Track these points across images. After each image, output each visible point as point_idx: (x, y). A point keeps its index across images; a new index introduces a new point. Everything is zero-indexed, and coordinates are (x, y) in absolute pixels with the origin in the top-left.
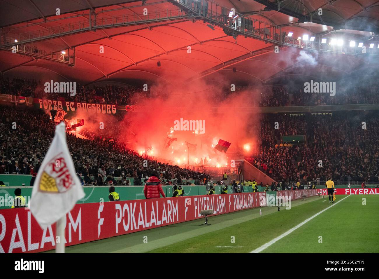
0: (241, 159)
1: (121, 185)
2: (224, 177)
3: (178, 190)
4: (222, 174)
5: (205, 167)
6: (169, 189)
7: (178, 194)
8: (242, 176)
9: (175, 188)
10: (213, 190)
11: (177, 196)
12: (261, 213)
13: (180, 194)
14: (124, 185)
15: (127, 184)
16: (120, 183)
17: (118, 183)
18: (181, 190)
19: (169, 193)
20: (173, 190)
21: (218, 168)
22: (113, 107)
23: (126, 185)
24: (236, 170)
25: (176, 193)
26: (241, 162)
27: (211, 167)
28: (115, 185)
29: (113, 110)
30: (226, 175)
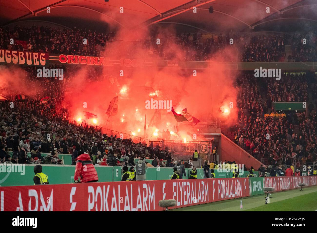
0: (217, 133)
1: (50, 164)
2: (195, 156)
3: (129, 173)
4: (190, 152)
5: (166, 143)
6: (117, 170)
7: (129, 178)
8: (218, 156)
9: (125, 169)
10: (177, 173)
11: (127, 181)
12: (242, 206)
13: (131, 178)
14: (54, 163)
15: (59, 162)
16: (49, 161)
17: (46, 161)
18: (133, 173)
19: (117, 176)
20: (122, 173)
21: (185, 144)
22: (42, 56)
23: (58, 164)
24: (210, 148)
25: (126, 177)
26: (217, 136)
27: (175, 142)
28: (42, 163)
29: (41, 60)
30: (197, 154)
